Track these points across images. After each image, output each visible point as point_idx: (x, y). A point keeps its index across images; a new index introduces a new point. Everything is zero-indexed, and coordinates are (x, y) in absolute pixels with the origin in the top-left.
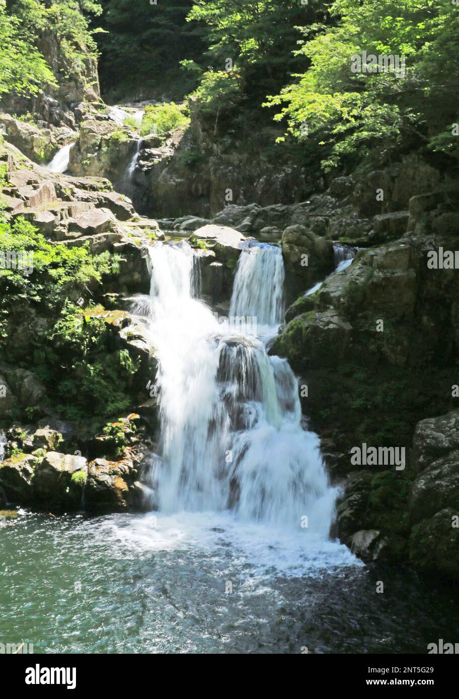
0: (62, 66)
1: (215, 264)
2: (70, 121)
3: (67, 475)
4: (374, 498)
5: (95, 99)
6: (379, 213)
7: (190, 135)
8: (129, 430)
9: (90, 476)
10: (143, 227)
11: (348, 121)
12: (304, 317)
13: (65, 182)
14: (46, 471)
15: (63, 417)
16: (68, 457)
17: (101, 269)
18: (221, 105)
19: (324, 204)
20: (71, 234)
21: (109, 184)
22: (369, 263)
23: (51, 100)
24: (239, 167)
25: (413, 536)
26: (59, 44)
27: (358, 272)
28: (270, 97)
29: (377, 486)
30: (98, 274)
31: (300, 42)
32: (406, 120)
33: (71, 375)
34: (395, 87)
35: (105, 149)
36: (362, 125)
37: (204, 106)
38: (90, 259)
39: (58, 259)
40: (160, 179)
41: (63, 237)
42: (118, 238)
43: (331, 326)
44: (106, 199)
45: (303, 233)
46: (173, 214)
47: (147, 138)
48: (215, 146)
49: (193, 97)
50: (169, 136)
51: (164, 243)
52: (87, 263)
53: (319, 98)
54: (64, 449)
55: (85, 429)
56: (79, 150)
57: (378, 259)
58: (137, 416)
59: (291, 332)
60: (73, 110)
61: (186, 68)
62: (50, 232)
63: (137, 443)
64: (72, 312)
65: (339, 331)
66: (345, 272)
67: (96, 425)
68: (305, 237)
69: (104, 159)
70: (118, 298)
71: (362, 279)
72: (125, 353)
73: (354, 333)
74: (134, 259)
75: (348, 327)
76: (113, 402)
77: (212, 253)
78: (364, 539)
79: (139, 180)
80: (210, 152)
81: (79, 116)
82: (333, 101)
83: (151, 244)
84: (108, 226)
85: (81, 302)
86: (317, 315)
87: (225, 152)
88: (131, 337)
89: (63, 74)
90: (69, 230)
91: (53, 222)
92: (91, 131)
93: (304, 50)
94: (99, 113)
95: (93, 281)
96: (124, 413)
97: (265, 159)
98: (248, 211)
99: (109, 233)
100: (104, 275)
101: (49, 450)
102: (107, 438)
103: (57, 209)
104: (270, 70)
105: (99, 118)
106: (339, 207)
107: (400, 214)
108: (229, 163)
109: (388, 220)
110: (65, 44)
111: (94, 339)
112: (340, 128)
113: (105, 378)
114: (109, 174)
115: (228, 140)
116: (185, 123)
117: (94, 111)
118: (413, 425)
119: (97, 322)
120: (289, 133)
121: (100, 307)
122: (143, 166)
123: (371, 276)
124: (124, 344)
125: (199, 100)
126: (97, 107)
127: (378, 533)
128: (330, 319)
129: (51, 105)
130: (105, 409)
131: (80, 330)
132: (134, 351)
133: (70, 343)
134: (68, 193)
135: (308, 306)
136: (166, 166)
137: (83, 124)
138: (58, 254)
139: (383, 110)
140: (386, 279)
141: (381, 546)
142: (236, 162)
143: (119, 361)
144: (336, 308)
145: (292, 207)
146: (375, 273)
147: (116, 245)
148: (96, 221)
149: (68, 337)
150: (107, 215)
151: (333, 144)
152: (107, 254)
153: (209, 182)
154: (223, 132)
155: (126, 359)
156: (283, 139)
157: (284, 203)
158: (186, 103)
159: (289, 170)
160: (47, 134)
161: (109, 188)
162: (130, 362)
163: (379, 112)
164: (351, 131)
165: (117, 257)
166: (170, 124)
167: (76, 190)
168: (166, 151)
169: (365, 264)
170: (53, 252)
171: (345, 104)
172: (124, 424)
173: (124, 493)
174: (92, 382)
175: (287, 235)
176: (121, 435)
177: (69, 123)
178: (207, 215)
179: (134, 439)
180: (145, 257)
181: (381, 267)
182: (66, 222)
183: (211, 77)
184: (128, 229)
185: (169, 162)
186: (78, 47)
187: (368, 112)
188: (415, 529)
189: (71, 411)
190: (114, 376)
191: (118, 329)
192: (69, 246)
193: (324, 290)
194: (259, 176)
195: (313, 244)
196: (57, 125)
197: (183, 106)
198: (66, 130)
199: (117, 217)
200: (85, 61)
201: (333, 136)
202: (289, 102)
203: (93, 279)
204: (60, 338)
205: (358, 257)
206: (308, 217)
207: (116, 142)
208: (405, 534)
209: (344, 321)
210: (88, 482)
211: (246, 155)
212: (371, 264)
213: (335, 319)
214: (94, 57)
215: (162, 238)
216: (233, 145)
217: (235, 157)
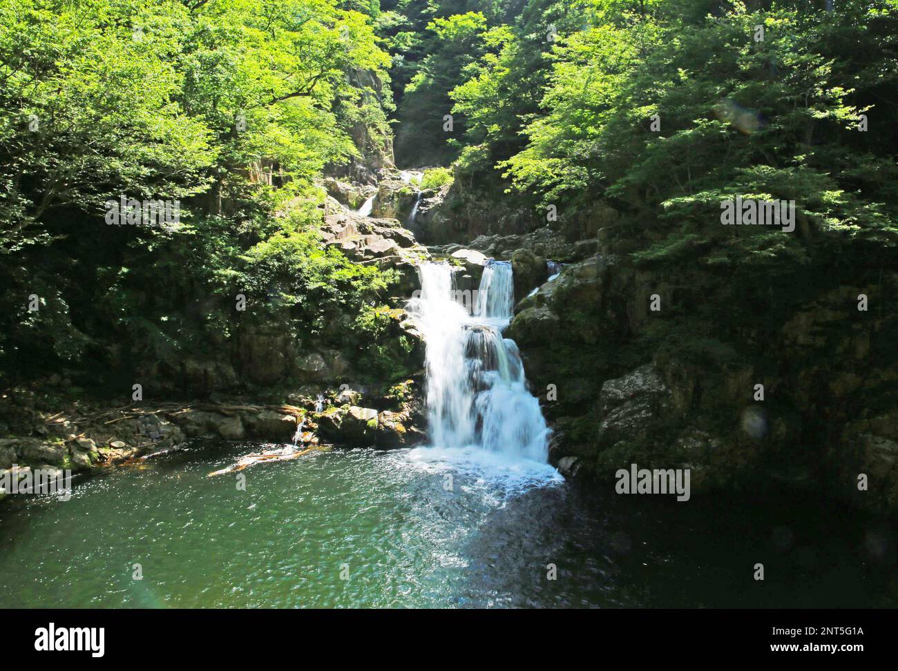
0: (369, 144)
1: (466, 276)
2: (374, 181)
3: (364, 422)
4: (574, 435)
5: (391, 166)
6: (579, 239)
7: (453, 189)
8: (406, 391)
9: (380, 423)
10: (417, 252)
11: (552, 177)
12: (526, 312)
13: (368, 222)
14: (350, 419)
15: (362, 383)
16: (365, 410)
17: (387, 280)
18: (474, 169)
19: (544, 235)
20: (366, 257)
21: (399, 223)
22: (571, 274)
23: (362, 167)
24: (487, 210)
25: (600, 459)
26: (367, 130)
27: (563, 280)
28: (499, 162)
29: (575, 428)
30: (385, 284)
31: (522, 126)
32: (592, 177)
33: (366, 353)
34: (584, 155)
35: (396, 199)
36: (562, 180)
37: (463, 169)
38: (379, 274)
39: (358, 274)
40: (434, 219)
41: (361, 259)
42: (399, 259)
43: (545, 318)
44: (396, 233)
45: (526, 254)
46: (442, 242)
47: (425, 191)
48: (471, 196)
49: (457, 163)
50: (439, 190)
51: (432, 262)
52: (377, 276)
53: (532, 162)
54: (362, 404)
55: (376, 391)
56: (379, 200)
57: (577, 271)
58: (412, 382)
59: (518, 322)
60: (376, 174)
61: (451, 144)
62: (352, 256)
63: (412, 400)
64: (367, 310)
65: (550, 321)
66: (554, 281)
67: (384, 388)
68: (527, 257)
69: (396, 206)
70: (399, 301)
71: (566, 285)
72: (403, 338)
73: (561, 322)
74: (410, 272)
75: (556, 318)
76: (396, 372)
77: (464, 269)
78: (567, 462)
79: (419, 220)
80: (467, 200)
81: (380, 178)
82: (542, 164)
83: (422, 263)
84: (391, 251)
85: (374, 303)
86: (536, 310)
87: (478, 200)
88: (408, 327)
89: (369, 150)
90: (365, 255)
91: (354, 249)
92: (387, 187)
93: (525, 132)
94: (394, 175)
95: (381, 289)
96: (403, 379)
97: (505, 204)
98: (493, 239)
99: (393, 256)
100: (389, 285)
101: (352, 405)
102: (391, 396)
103: (357, 240)
104: (507, 145)
105: (393, 179)
106: (555, 236)
107: (593, 241)
108: (480, 208)
109: (584, 244)
110: (371, 130)
111: (382, 328)
112: (548, 182)
113: (389, 355)
114: (399, 217)
115: (480, 192)
116: (451, 181)
117: (390, 174)
118: (600, 385)
119: (384, 317)
120: (513, 186)
121: (387, 307)
122: (422, 210)
123: (572, 283)
124: (402, 332)
125: (460, 165)
126: (392, 171)
127: (576, 458)
128: (545, 313)
129: (362, 171)
130: (390, 377)
131: (372, 323)
132: (410, 337)
133: (365, 332)
134: (370, 229)
135: (529, 304)
136: (438, 210)
137: (382, 183)
138: (357, 271)
139: (575, 170)
140: (581, 285)
141: (578, 467)
142: (485, 207)
143: (400, 344)
144: (548, 305)
145: (523, 237)
146: (575, 281)
147: (398, 264)
148: (383, 248)
149: (364, 328)
150: (392, 244)
151: (543, 193)
152: (391, 270)
153: (467, 221)
154: (476, 187)
155: (404, 342)
156: (509, 190)
157: (517, 234)
158: (452, 167)
159: (521, 212)
160: (358, 190)
161: (398, 226)
162: (407, 344)
163: (573, 171)
164: (554, 185)
165: (398, 272)
166: (440, 181)
167: (375, 227)
168: (437, 200)
169: (567, 274)
170: (354, 269)
171: (550, 166)
172: (403, 387)
173: (403, 434)
174: (382, 359)
175: (515, 256)
176: (401, 394)
177: (373, 183)
178: (465, 243)
179: (410, 397)
180: (418, 272)
181: (579, 277)
182: (363, 249)
183: (469, 149)
184: (407, 253)
185: (438, 208)
186: (379, 132)
187: (565, 172)
188: (601, 455)
189: (367, 378)
190: (396, 354)
191: (398, 321)
192: (366, 265)
193: (540, 293)
194: (502, 216)
195: (534, 262)
196: (365, 184)
197: (450, 170)
198: (371, 188)
199: (399, 245)
200: (385, 141)
201: (542, 188)
202: (512, 165)
203: (381, 287)
204: (358, 328)
205: (564, 270)
206: (533, 244)
207: (403, 194)
208: (594, 458)
209: (553, 314)
210: (379, 427)
211: (492, 202)
212: (572, 274)
213: (548, 313)
214: (390, 138)
215: (430, 259)
216: (483, 195)
217: (484, 203)
